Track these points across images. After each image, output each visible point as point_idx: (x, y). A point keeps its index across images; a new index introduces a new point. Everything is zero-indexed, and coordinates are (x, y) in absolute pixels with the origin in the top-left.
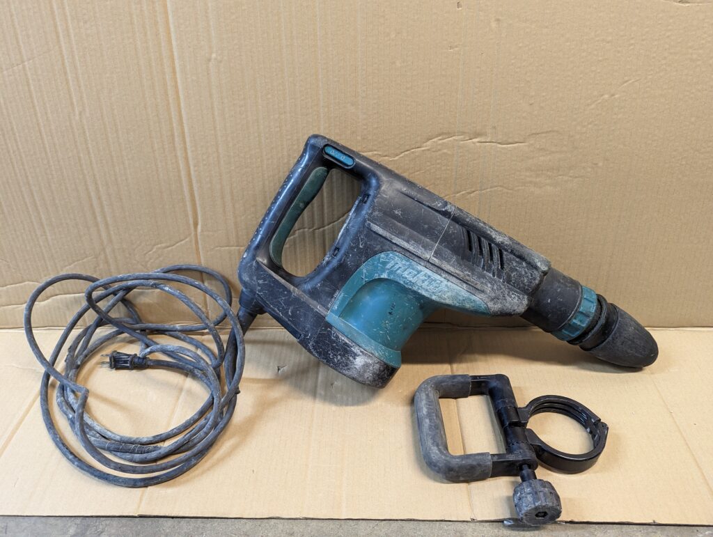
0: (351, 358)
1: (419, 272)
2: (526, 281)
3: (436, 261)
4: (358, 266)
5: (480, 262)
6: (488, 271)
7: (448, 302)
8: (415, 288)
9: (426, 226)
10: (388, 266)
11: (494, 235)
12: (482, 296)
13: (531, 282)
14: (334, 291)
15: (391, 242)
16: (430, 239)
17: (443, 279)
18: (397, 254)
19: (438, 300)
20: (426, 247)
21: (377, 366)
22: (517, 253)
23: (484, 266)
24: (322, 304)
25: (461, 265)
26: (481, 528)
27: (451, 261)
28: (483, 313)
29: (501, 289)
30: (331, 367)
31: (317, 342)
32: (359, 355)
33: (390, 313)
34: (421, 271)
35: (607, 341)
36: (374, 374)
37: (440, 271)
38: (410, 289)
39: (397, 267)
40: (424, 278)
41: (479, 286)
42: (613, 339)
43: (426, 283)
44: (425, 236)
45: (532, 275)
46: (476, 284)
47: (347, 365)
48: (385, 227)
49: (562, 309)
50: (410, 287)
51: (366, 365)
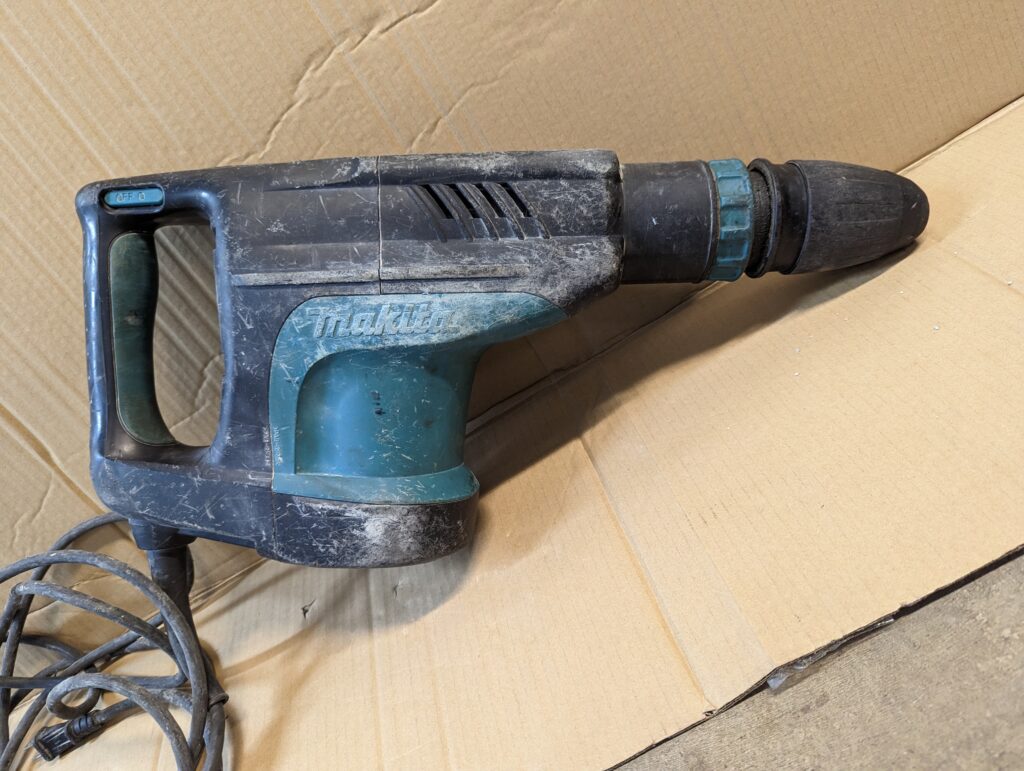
0: (356, 532)
1: (377, 309)
2: (585, 211)
3: (394, 271)
4: (267, 365)
5: (479, 227)
6: (505, 234)
7: (466, 331)
8: (390, 343)
9: (342, 222)
10: (317, 332)
11: (474, 165)
12: (520, 284)
13: (597, 207)
14: (259, 432)
15: (293, 286)
16: (362, 240)
17: (429, 298)
18: (318, 300)
19: (445, 338)
20: (362, 258)
21: (412, 519)
22: (537, 172)
23: (491, 229)
24: (254, 469)
25: (447, 253)
26: (733, 722)
27: (423, 257)
28: (545, 315)
29: (547, 252)
30: (333, 566)
31: (283, 539)
32: (366, 519)
33: (379, 413)
34: (380, 306)
35: (808, 229)
36: (416, 535)
37: (413, 286)
38: (383, 349)
39: (332, 323)
40: (393, 315)
41: (502, 271)
42: (817, 218)
43: (403, 321)
44: (352, 240)
45: (590, 195)
46: (495, 270)
47: (357, 549)
48: (268, 268)
49: (688, 221)
50: (380, 346)
51: (391, 529)
